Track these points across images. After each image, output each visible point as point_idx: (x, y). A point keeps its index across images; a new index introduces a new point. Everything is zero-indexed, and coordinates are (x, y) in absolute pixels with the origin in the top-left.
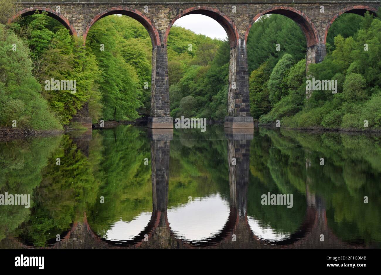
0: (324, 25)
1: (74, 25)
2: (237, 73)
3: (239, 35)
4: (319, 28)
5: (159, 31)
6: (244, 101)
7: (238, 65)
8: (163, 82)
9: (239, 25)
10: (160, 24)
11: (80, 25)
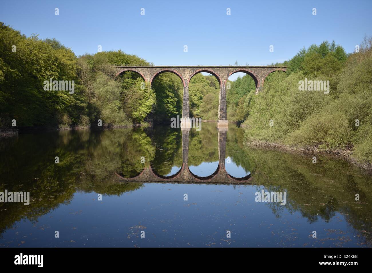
0: (262, 78)
1: (146, 77)
2: (221, 99)
3: (222, 82)
4: (260, 79)
5: (185, 80)
6: (224, 113)
7: (221, 96)
8: (186, 103)
9: (222, 77)
10: (185, 77)
11: (149, 77)
